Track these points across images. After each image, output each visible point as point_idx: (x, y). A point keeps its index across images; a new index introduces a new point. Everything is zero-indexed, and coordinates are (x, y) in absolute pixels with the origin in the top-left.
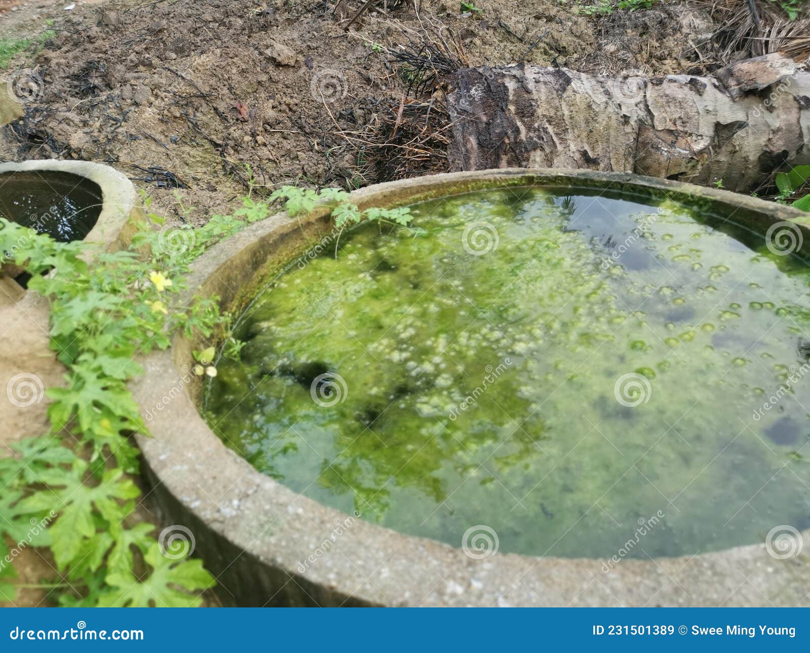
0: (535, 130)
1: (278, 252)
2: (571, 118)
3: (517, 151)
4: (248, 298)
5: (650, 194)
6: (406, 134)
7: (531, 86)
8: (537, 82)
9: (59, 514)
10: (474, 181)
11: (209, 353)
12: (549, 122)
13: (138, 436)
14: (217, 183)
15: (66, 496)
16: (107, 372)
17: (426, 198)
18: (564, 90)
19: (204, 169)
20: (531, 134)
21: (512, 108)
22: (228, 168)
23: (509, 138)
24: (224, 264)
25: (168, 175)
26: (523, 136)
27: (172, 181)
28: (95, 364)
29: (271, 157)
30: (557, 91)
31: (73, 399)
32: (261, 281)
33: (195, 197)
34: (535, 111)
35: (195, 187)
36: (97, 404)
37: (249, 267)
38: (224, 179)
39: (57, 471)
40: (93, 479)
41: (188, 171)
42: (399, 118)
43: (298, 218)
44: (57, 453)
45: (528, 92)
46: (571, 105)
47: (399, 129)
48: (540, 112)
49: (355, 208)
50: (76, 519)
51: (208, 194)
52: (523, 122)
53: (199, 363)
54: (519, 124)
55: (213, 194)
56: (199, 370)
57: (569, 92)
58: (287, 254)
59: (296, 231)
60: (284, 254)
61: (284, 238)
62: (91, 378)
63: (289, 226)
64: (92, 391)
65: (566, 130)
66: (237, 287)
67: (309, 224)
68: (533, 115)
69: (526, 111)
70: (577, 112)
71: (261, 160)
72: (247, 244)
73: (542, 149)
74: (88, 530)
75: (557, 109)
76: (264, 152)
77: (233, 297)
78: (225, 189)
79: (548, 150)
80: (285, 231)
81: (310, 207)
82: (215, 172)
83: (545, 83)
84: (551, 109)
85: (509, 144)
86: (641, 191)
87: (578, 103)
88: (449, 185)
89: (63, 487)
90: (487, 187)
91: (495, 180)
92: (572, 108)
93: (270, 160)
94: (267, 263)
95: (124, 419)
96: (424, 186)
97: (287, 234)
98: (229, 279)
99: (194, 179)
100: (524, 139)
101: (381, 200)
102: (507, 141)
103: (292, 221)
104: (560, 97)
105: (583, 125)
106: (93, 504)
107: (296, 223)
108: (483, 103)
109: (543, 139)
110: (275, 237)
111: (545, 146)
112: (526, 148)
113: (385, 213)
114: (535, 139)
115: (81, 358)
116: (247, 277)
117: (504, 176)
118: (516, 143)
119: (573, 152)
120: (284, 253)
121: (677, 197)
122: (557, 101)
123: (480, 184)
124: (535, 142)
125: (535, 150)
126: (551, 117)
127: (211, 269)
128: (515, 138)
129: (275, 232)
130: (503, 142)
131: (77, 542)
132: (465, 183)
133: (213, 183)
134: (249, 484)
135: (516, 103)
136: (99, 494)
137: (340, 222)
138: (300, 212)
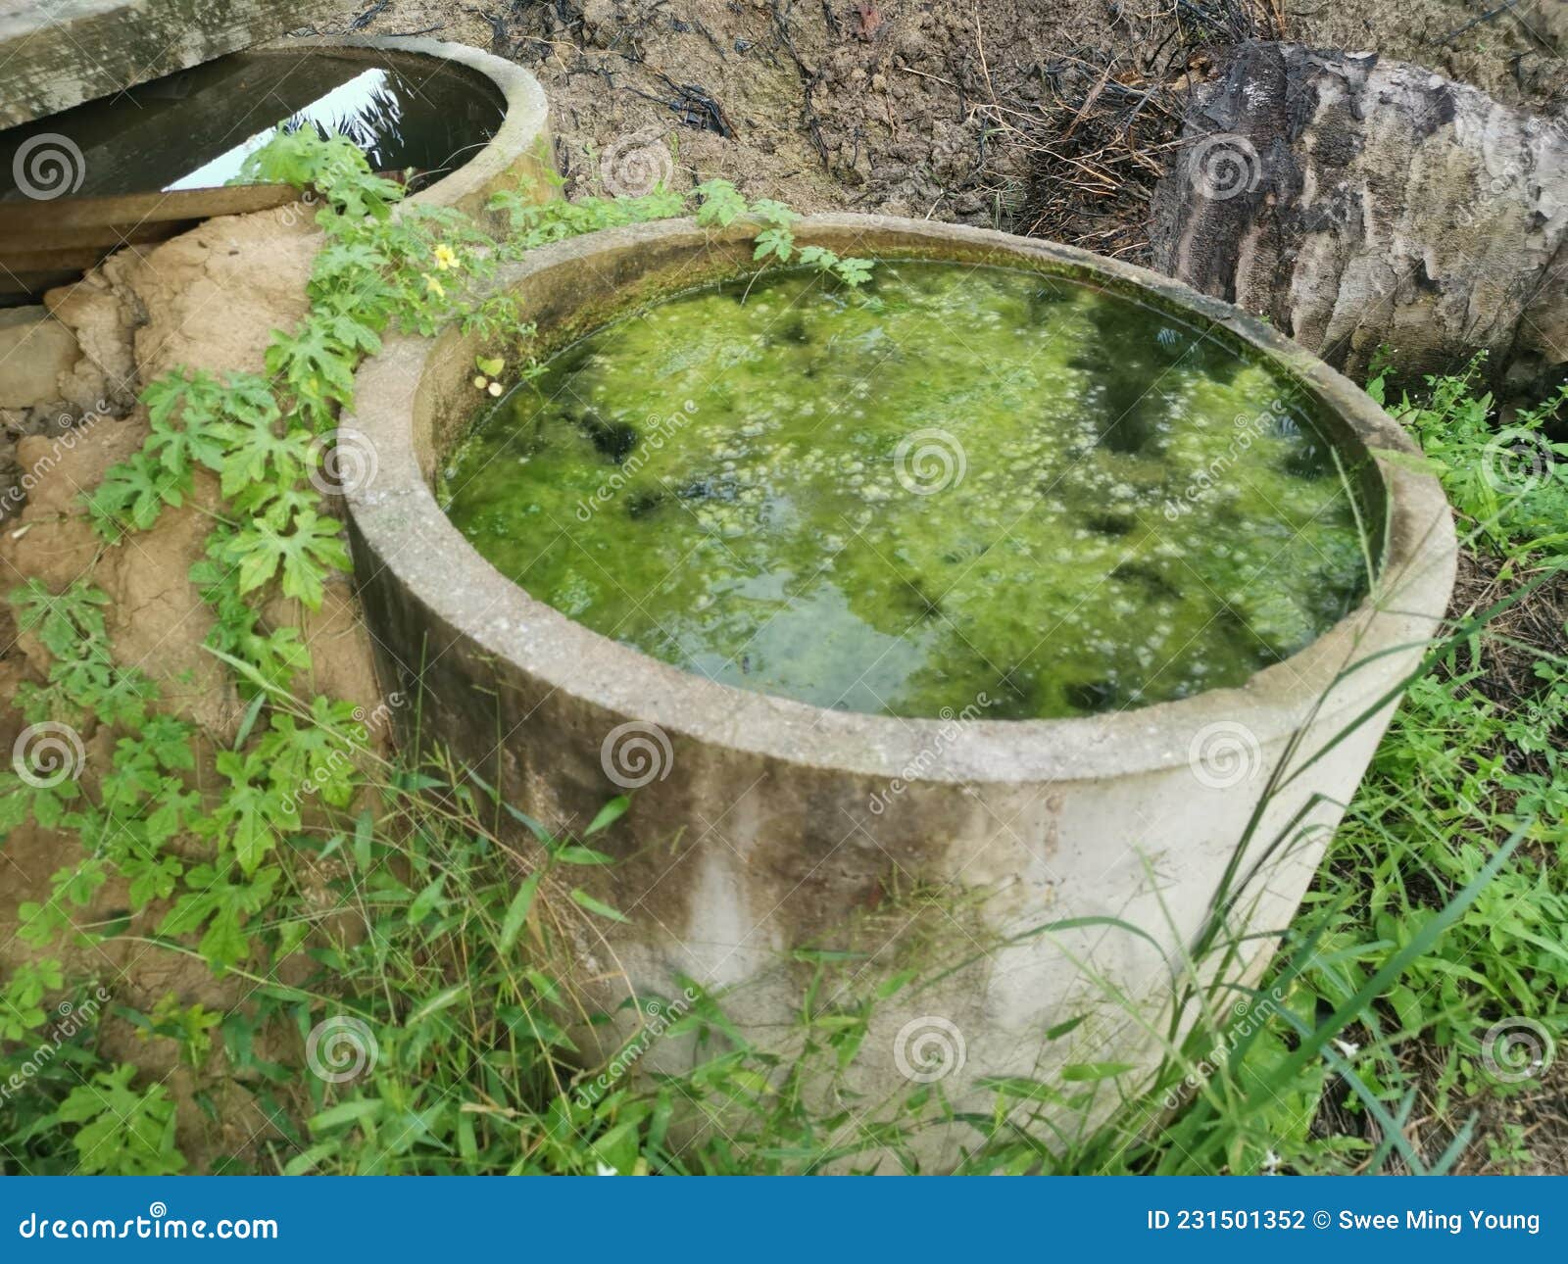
0: (1337, 194)
1: (663, 270)
2: (1421, 189)
3: (1285, 226)
5: (1240, 350)
6: (1088, 137)
7: (1368, 106)
8: (1384, 101)
9: (239, 449)
10: (999, 250)
11: (496, 366)
12: (1373, 186)
13: (344, 410)
14: (781, 140)
15: (251, 435)
16: (338, 334)
17: (919, 255)
18: (1431, 130)
19: (771, 111)
20: (1325, 200)
21: (1310, 140)
22: (808, 118)
23: (1276, 197)
24: (570, 263)
25: (707, 105)
26: (1306, 200)
27: (712, 118)
28: (330, 322)
29: (885, 118)
30: (1417, 129)
31: (293, 348)
32: (626, 302)
33: (734, 156)
34: (1352, 157)
35: (745, 139)
36: (313, 362)
37: (608, 280)
38: (796, 137)
39: (254, 411)
40: (281, 431)
41: (742, 108)
42: (1086, 107)
43: (706, 231)
44: (261, 396)
45: (1357, 117)
46: (1435, 163)
47: (1082, 126)
48: (1361, 161)
49: (791, 237)
50: (251, 460)
51: (755, 154)
52: (1319, 171)
53: (482, 374)
54: (1310, 176)
55: (765, 159)
56: (480, 382)
57: (1441, 138)
58: (677, 277)
59: (698, 249)
61: (678, 252)
62: (319, 333)
63: (690, 238)
64: (315, 347)
65: (1398, 212)
66: (583, 299)
67: (723, 243)
68: (1345, 164)
69: (1335, 154)
70: (1438, 180)
71: (867, 118)
72: (616, 245)
73: (1335, 235)
74: (258, 474)
75: (1400, 165)
76: (878, 106)
77: (573, 311)
78: (789, 155)
79: (1345, 238)
80: (682, 243)
81: (727, 220)
82: (786, 120)
83: (1400, 108)
84: (1386, 163)
85: (1273, 207)
86: (1230, 342)
87: (1450, 165)
88: (960, 245)
89: (251, 427)
90: (1019, 265)
91: (1033, 258)
92: (1431, 171)
93: (881, 122)
94: (643, 280)
95: (333, 387)
96: (922, 237)
97: (683, 249)
98: (572, 284)
99: (749, 123)
100: (1306, 206)
102: (1270, 200)
103: (696, 232)
104: (1417, 142)
105: (1441, 210)
106: (271, 453)
107: (701, 237)
108: (1258, 117)
109: (1344, 214)
110: (663, 248)
111: (1343, 231)
112: (1302, 224)
113: (828, 259)
114: (1327, 212)
115: (318, 310)
116: (602, 290)
117: (1047, 255)
118: (1288, 208)
119: (1396, 257)
120: (673, 275)
121: (1270, 367)
122: (1405, 149)
123: (1008, 258)
124: (1327, 218)
125: (1319, 230)
126: (1380, 178)
127: (545, 265)
128: (1290, 199)
129: (664, 241)
130: (1262, 201)
131: (244, 481)
132: (984, 248)
133: (773, 140)
134: (406, 485)
135: (1322, 132)
136: (280, 448)
137: (759, 254)
138: (715, 223)
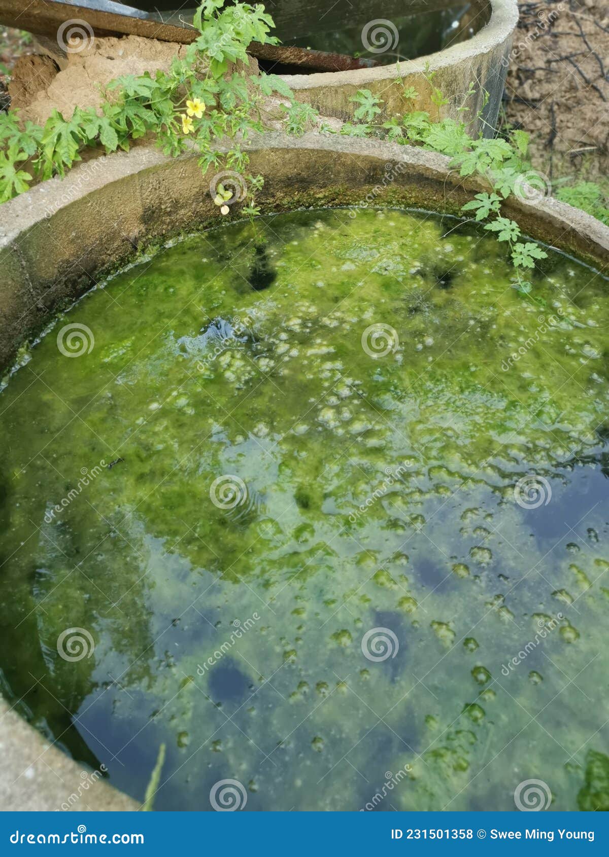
1: (407, 187)
4: (345, 200)
36: (60, 137)
37: (360, 175)
43: (448, 172)
49: (498, 206)
58: (416, 197)
59: (440, 184)
60: (414, 195)
61: (422, 179)
63: (434, 172)
66: (335, 182)
67: (459, 188)
77: (324, 186)
80: (428, 174)
81: (466, 170)
94: (388, 187)
97: (427, 179)
98: (326, 167)
101: (556, 228)
103: (441, 171)
107: (443, 175)
110: (411, 171)
113: (510, 235)
116: (353, 181)
120: (414, 193)
129: (413, 166)
138: (456, 169)
